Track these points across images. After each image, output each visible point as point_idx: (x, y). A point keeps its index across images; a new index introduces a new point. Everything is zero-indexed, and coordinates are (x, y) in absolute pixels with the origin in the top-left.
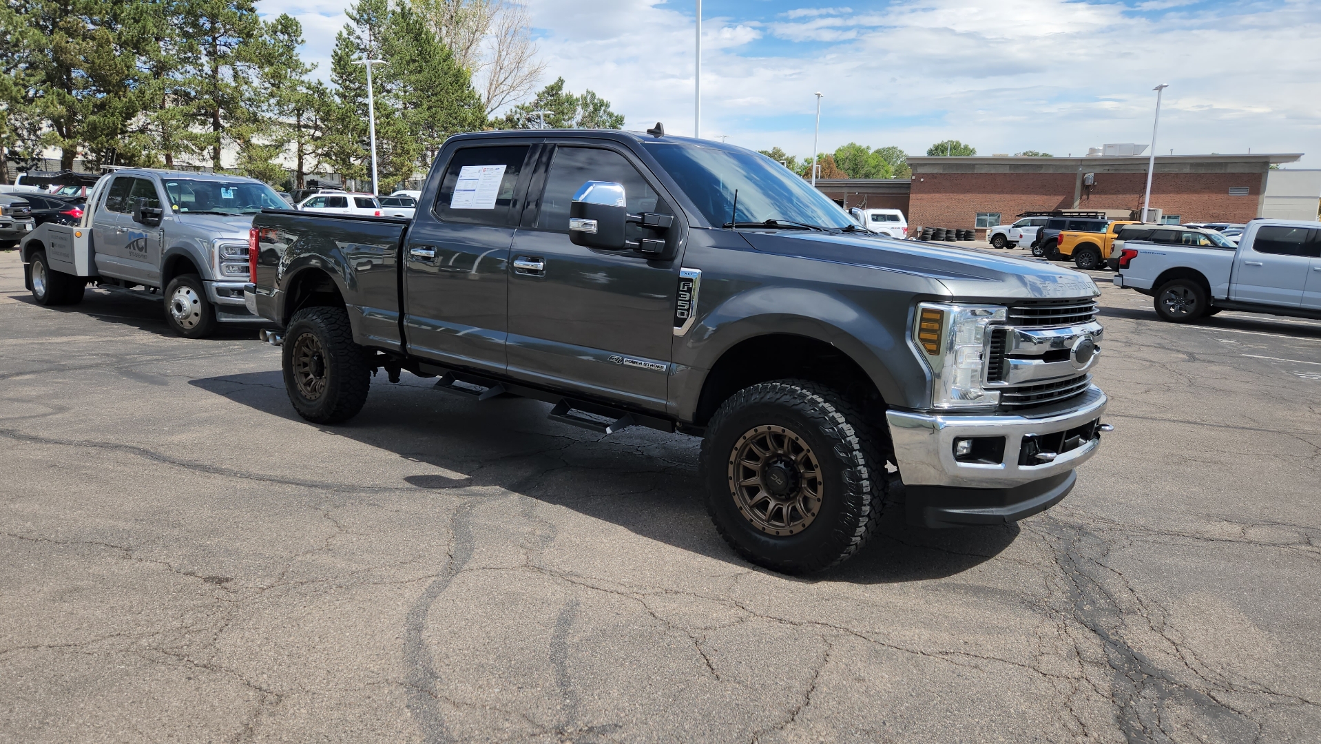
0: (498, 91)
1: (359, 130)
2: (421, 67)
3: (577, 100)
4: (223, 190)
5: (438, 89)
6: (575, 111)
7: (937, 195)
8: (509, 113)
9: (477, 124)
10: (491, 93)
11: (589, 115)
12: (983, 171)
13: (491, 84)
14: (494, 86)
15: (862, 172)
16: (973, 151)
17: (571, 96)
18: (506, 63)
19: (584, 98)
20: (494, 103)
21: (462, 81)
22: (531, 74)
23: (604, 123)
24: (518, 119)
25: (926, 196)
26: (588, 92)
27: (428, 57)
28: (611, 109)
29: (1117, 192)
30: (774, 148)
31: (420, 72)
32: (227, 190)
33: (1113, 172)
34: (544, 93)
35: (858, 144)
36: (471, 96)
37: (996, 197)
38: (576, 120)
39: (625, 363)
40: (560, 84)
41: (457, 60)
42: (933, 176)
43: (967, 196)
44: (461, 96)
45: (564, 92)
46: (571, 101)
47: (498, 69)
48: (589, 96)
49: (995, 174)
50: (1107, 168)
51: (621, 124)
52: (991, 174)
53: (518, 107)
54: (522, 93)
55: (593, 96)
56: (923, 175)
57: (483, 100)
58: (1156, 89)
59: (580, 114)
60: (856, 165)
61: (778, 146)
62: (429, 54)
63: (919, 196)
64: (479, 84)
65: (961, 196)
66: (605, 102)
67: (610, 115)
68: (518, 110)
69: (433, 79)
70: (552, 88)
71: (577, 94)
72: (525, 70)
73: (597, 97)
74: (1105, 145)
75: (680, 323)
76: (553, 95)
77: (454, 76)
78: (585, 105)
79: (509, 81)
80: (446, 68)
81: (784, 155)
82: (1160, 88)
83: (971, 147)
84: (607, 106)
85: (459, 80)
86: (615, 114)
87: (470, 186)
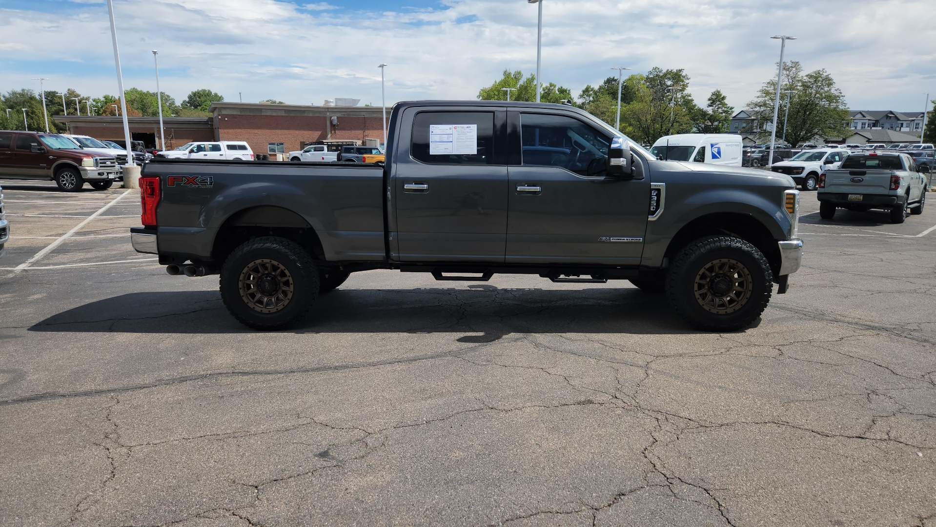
7: (239, 130)
12: (268, 114)
15: (150, 111)
16: (221, 98)
25: (231, 131)
29: (351, 129)
30: (69, 90)
33: (346, 116)
35: (139, 89)
37: (279, 132)
39: (611, 241)
42: (234, 116)
43: (260, 132)
49: (276, 116)
50: (343, 113)
52: (274, 116)
56: (227, 116)
58: (380, 66)
60: (143, 105)
61: (73, 88)
63: (226, 131)
65: (256, 131)
74: (336, 99)
75: (653, 213)
81: (79, 96)
82: (382, 66)
83: (220, 95)
87: (445, 138)
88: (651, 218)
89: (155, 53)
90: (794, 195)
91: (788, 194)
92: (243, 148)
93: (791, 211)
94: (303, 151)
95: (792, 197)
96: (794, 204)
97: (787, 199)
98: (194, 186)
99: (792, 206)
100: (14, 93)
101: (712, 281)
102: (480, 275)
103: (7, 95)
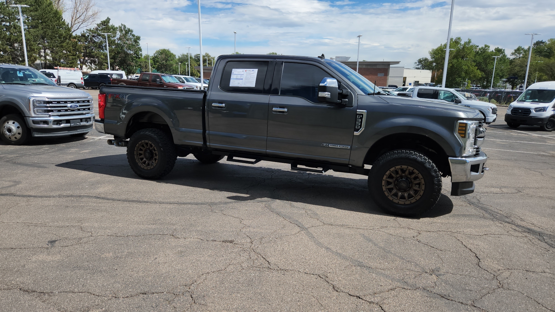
0: (76, 22)
1: (6, 38)
2: (37, 8)
3: (117, 28)
5: (46, 19)
6: (116, 33)
8: (83, 32)
9: (68, 37)
10: (73, 23)
11: (123, 36)
13: (72, 18)
14: (74, 20)
17: (114, 26)
18: (80, 9)
19: (120, 27)
20: (75, 28)
21: (58, 16)
22: (94, 15)
23: (131, 39)
24: (88, 36)
26: (122, 25)
27: (40, 4)
28: (133, 33)
31: (36, 11)
34: (100, 24)
36: (64, 23)
38: (116, 37)
39: (330, 146)
40: (108, 20)
41: (55, 7)
44: (59, 24)
45: (110, 24)
46: (114, 29)
47: (76, 11)
48: (123, 27)
51: (139, 40)
53: (88, 30)
54: (89, 24)
55: (125, 26)
57: (70, 26)
59: (118, 34)
62: (41, 2)
64: (67, 18)
66: (131, 29)
67: (133, 36)
68: (88, 32)
69: (44, 15)
70: (104, 22)
71: (117, 25)
72: (90, 13)
73: (127, 27)
74: (336, 57)
75: (357, 130)
76: (105, 25)
77: (54, 13)
78: (121, 31)
79: (82, 18)
80: (50, 10)
81: (210, 56)
82: (359, 36)
84: (132, 31)
85: (57, 16)
86: (136, 35)
87: (239, 77)
88: (356, 133)
89: (235, 33)
90: (466, 124)
91: (460, 123)
93: (463, 135)
95: (464, 125)
96: (465, 130)
97: (459, 126)
98: (118, 99)
99: (464, 132)
100: (183, 55)
101: (397, 180)
102: (253, 160)
103: (180, 56)
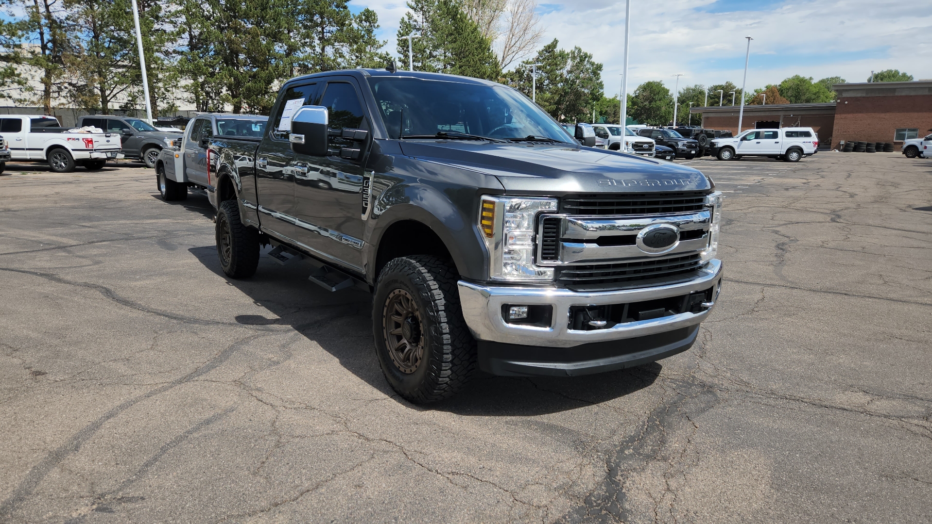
0: (510, 52)
2: (455, 38)
3: (568, 54)
4: (253, 126)
5: (467, 53)
6: (566, 62)
7: (860, 115)
8: (518, 67)
9: (494, 76)
10: (506, 53)
11: (577, 65)
12: (904, 94)
13: (506, 47)
14: (507, 49)
15: (803, 98)
16: (911, 78)
17: (564, 52)
18: (516, 32)
19: (573, 53)
20: (507, 61)
21: (484, 46)
22: (533, 38)
23: (587, 70)
24: (524, 71)
25: (849, 116)
26: (576, 48)
27: (461, 31)
28: (593, 60)
30: (727, 82)
31: (455, 42)
32: (256, 126)
34: (543, 51)
35: (802, 76)
36: (490, 57)
37: (915, 115)
38: (566, 69)
40: (555, 43)
41: (482, 30)
42: (857, 99)
43: (887, 116)
44: (483, 57)
45: (558, 50)
46: (563, 56)
47: (511, 36)
48: (577, 51)
49: (914, 96)
51: (600, 70)
52: (911, 96)
53: (524, 62)
54: (527, 52)
55: (580, 51)
56: (847, 99)
57: (500, 59)
59: (570, 64)
60: (798, 92)
61: (731, 81)
62: (462, 28)
63: (843, 116)
64: (497, 48)
65: (882, 115)
66: (588, 54)
67: (592, 64)
68: (524, 65)
69: (464, 46)
70: (549, 47)
71: (568, 50)
72: (528, 36)
73: (582, 51)
76: (549, 52)
77: (478, 43)
78: (574, 58)
79: (518, 45)
80: (473, 38)
83: (909, 74)
84: (590, 57)
85: (483, 46)
86: (596, 63)
92: (807, 134)
94: (924, 139)
